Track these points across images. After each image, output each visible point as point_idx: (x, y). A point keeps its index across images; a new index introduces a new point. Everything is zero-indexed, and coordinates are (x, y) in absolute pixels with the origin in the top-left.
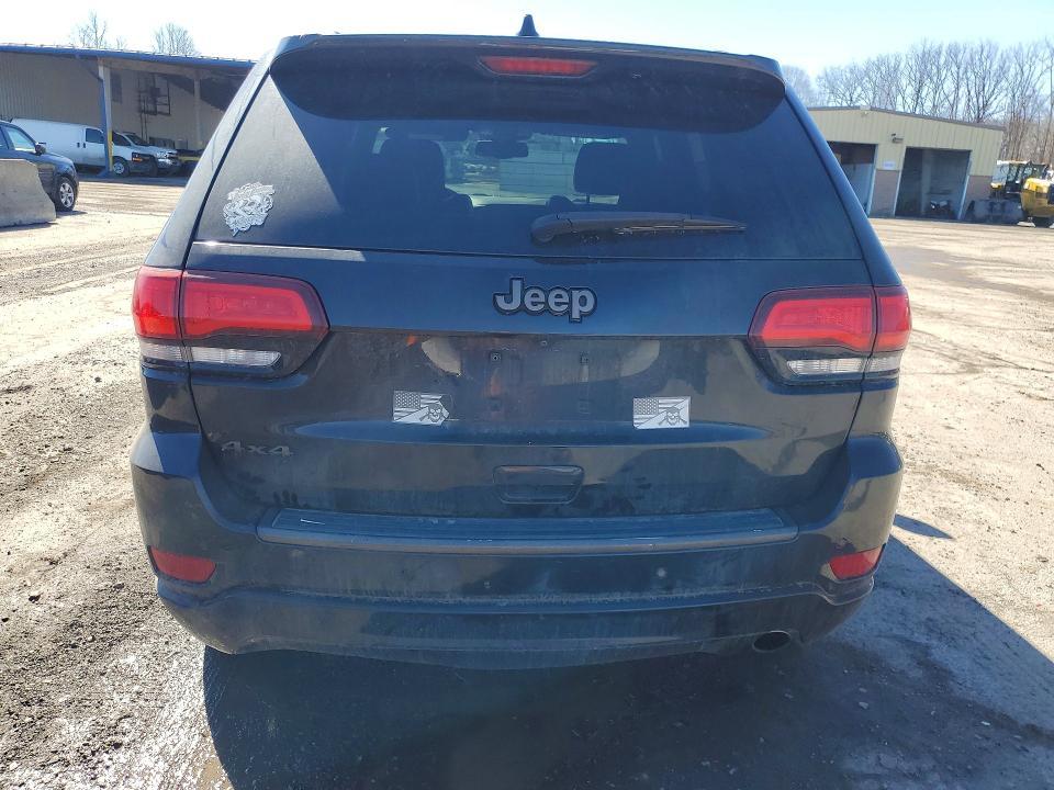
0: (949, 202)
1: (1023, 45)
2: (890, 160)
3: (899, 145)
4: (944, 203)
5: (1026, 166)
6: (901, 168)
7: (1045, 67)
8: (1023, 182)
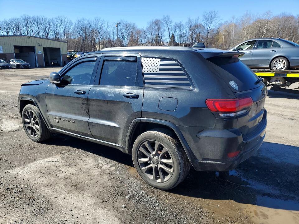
0: (57, 62)
1: (53, 19)
2: (40, 51)
3: (41, 47)
4: (56, 62)
5: (73, 52)
6: (43, 53)
7: (60, 25)
8: (74, 56)
